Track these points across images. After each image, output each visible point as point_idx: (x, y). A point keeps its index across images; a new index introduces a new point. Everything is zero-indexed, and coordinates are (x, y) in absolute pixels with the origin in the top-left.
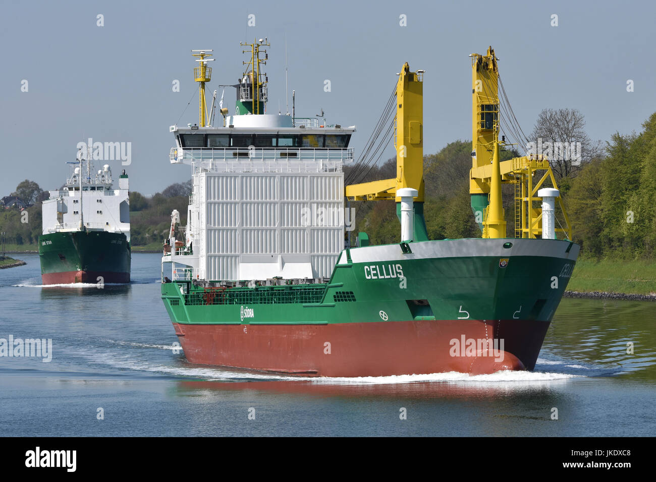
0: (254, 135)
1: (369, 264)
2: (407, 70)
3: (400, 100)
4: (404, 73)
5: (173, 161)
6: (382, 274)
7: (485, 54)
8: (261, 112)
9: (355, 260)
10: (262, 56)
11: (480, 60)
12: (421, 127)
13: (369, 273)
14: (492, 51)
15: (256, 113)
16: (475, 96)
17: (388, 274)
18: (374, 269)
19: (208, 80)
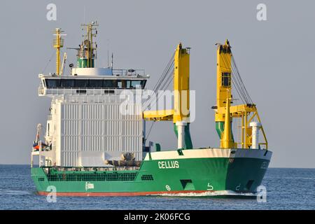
0: (89, 80)
1: (161, 161)
2: (180, 47)
3: (176, 64)
4: (178, 48)
5: (40, 95)
6: (168, 166)
7: (224, 44)
8: (93, 67)
9: (153, 158)
10: (94, 32)
11: (221, 47)
12: (189, 79)
13: (161, 165)
14: (228, 43)
15: (90, 67)
16: (218, 67)
17: (171, 166)
18: (164, 163)
19: (62, 46)
